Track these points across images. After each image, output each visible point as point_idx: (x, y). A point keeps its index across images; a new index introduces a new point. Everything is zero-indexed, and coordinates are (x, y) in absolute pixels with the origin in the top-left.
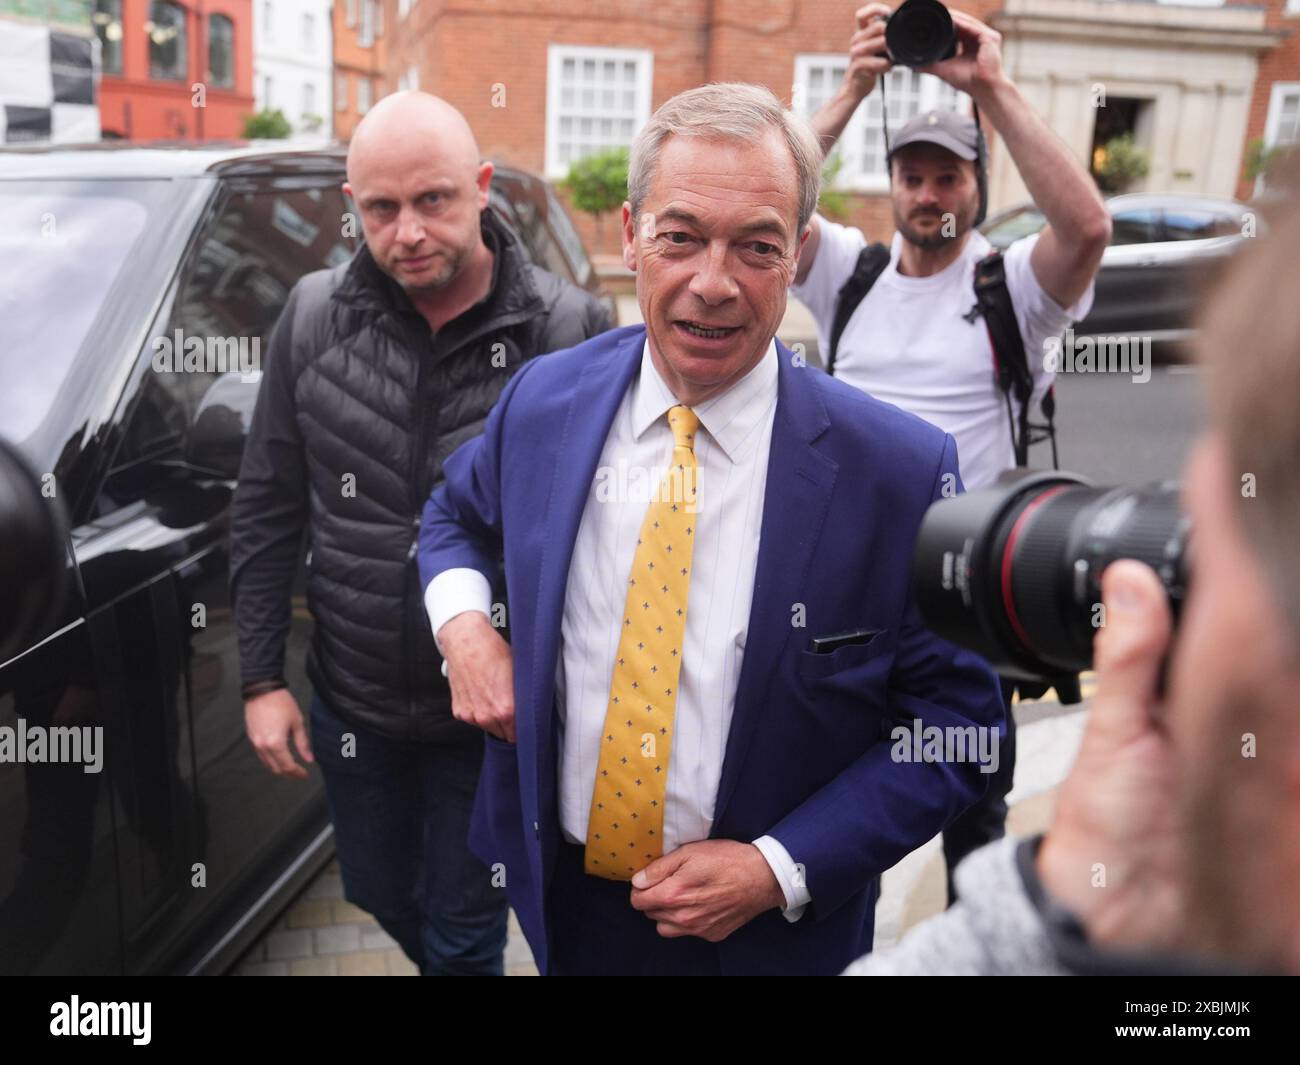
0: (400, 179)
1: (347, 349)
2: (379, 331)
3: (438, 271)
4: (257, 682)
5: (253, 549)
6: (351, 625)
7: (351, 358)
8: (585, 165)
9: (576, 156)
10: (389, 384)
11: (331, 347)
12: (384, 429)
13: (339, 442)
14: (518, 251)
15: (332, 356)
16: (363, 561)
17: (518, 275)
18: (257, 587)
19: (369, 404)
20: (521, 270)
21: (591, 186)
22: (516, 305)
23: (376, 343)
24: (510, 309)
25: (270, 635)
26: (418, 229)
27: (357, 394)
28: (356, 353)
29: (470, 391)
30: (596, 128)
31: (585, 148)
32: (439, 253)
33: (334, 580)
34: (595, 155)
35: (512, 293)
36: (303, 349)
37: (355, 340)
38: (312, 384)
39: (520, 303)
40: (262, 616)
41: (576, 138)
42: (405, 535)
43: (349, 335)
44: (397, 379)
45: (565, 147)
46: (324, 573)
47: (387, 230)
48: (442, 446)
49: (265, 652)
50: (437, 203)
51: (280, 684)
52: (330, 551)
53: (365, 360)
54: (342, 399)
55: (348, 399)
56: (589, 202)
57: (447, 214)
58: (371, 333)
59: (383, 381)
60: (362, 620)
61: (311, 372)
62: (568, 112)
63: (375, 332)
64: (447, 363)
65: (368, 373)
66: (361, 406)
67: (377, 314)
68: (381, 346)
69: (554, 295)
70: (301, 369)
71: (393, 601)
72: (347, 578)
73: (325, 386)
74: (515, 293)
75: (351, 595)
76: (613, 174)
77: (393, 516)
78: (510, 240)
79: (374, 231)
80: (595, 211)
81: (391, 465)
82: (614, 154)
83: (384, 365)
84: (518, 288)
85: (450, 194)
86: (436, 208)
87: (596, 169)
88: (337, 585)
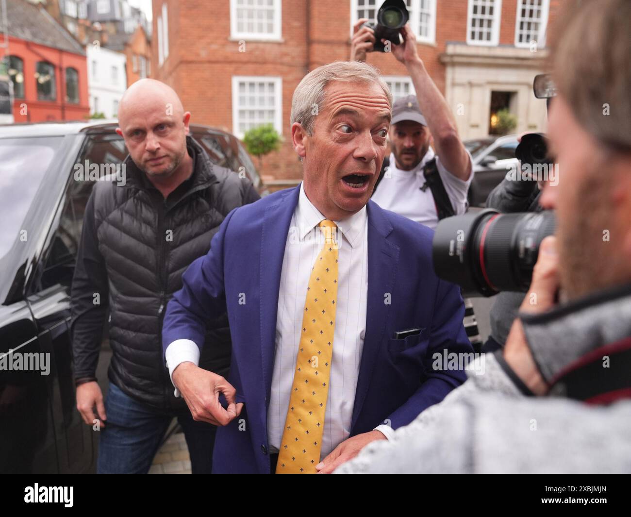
0: (146, 119)
1: (122, 210)
2: (137, 200)
3: (168, 165)
4: (81, 378)
5: (79, 313)
6: (133, 350)
7: (124, 214)
8: (252, 133)
9: (248, 129)
10: (144, 226)
11: (114, 209)
12: (142, 249)
13: (120, 257)
14: (204, 155)
15: (115, 214)
16: (137, 316)
17: (204, 166)
18: (82, 331)
19: (134, 236)
20: (205, 164)
21: (256, 143)
22: (203, 181)
23: (136, 206)
24: (200, 182)
25: (87, 355)
26: (156, 143)
27: (128, 232)
28: (127, 212)
29: (184, 226)
30: (257, 115)
31: (251, 124)
32: (167, 156)
33: (123, 328)
34: (257, 128)
35: (201, 175)
36: (100, 212)
37: (126, 205)
38: (106, 229)
39: (205, 179)
40: (83, 346)
41: (247, 120)
42: (157, 302)
43: (122, 203)
44: (148, 223)
45: (242, 125)
46: (117, 325)
47: (140, 146)
48: (172, 255)
49: (84, 363)
50: (164, 130)
51: (93, 378)
52: (121, 313)
53: (131, 215)
54: (121, 235)
55: (124, 235)
56: (255, 150)
57: (170, 135)
58: (134, 201)
59: (141, 224)
60: (137, 347)
61: (105, 223)
62: (243, 108)
63: (135, 200)
64: (171, 213)
65: (133, 221)
66: (131, 238)
67: (137, 191)
68: (139, 208)
69: (224, 177)
70: (100, 223)
71: (153, 336)
72: (129, 326)
73: (112, 230)
74: (203, 174)
75: (131, 335)
76: (266, 136)
77: (150, 292)
78: (200, 151)
79: (134, 147)
80: (258, 155)
81: (147, 266)
82: (266, 127)
83: (141, 216)
84: (204, 172)
85: (171, 125)
86: (165, 132)
87: (257, 135)
88: (124, 330)
